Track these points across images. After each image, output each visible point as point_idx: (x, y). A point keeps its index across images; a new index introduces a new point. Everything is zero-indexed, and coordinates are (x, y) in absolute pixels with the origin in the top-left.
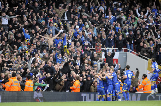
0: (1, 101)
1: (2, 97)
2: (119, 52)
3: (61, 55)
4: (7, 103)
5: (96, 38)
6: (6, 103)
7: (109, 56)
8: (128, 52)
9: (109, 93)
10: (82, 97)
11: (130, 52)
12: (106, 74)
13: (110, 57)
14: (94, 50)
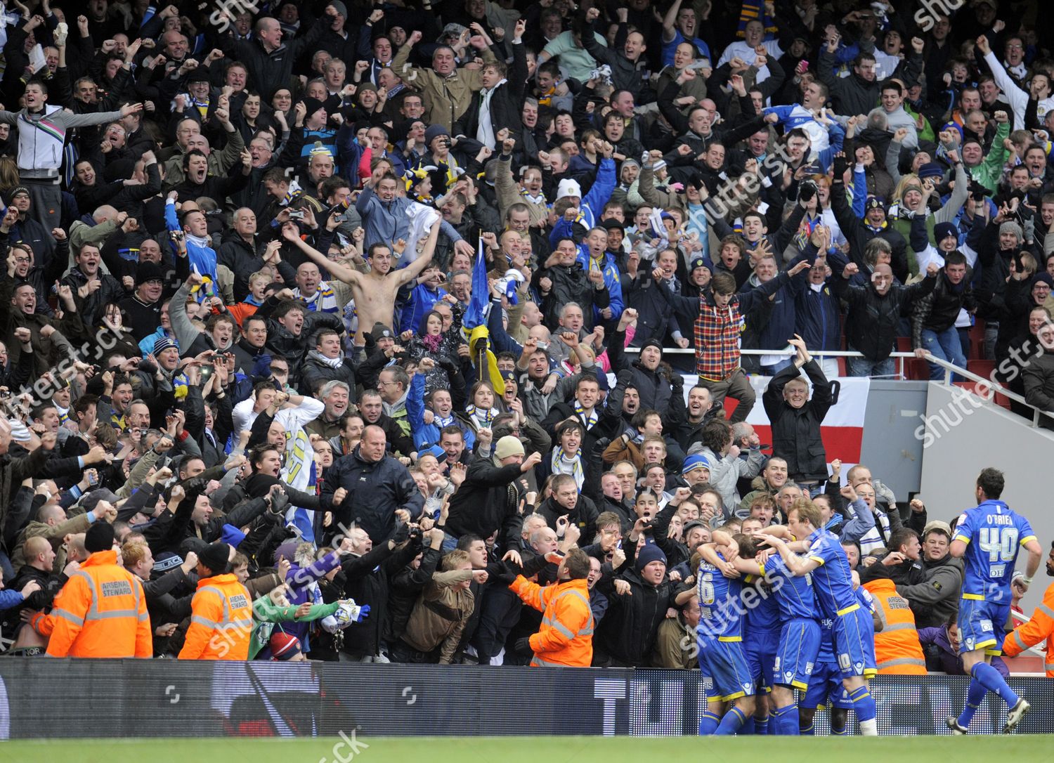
0: (11, 732)
1: (18, 701)
2: (866, 381)
3: (445, 394)
4: (56, 742)
5: (703, 276)
6: (44, 742)
7: (794, 409)
8: (932, 383)
9: (789, 677)
10: (601, 702)
11: (948, 376)
12: (770, 539)
13: (804, 416)
14: (688, 364)
